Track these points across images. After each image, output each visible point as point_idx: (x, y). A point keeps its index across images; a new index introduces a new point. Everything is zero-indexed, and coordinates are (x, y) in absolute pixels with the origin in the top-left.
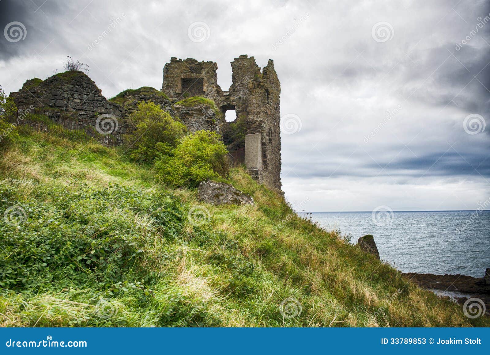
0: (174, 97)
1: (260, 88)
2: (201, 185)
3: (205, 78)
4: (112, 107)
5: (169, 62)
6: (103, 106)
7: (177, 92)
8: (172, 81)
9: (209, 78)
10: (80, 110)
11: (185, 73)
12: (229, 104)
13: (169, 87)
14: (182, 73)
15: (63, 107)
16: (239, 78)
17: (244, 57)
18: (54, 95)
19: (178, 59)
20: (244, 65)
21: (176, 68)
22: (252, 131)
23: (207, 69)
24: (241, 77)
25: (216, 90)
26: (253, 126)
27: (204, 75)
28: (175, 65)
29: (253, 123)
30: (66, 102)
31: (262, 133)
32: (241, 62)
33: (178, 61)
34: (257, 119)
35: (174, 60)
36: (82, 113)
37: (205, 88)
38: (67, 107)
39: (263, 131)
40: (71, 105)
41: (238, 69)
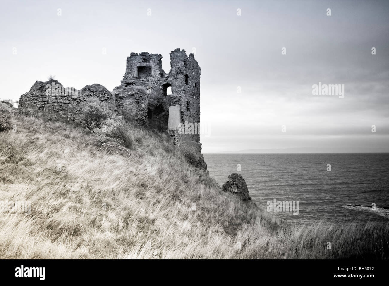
0: (133, 80)
1: (181, 74)
2: (103, 145)
3: (153, 66)
4: (72, 99)
5: (130, 56)
6: (67, 99)
7: (134, 76)
8: (131, 69)
9: (155, 65)
10: (55, 102)
11: (139, 63)
12: (168, 83)
13: (129, 73)
14: (137, 63)
15: (46, 102)
16: (174, 65)
17: (177, 50)
18: (42, 95)
19: (135, 54)
20: (177, 56)
21: (134, 60)
22: (174, 104)
23: (154, 59)
24: (175, 64)
25: (160, 74)
26: (175, 100)
27: (152, 63)
28: (133, 58)
29: (174, 99)
30: (47, 99)
31: (181, 105)
32: (175, 53)
33: (135, 55)
34: (178, 96)
35: (132, 54)
36: (56, 104)
37: (152, 73)
38: (48, 101)
39: (181, 104)
40: (50, 100)
41: (174, 58)
